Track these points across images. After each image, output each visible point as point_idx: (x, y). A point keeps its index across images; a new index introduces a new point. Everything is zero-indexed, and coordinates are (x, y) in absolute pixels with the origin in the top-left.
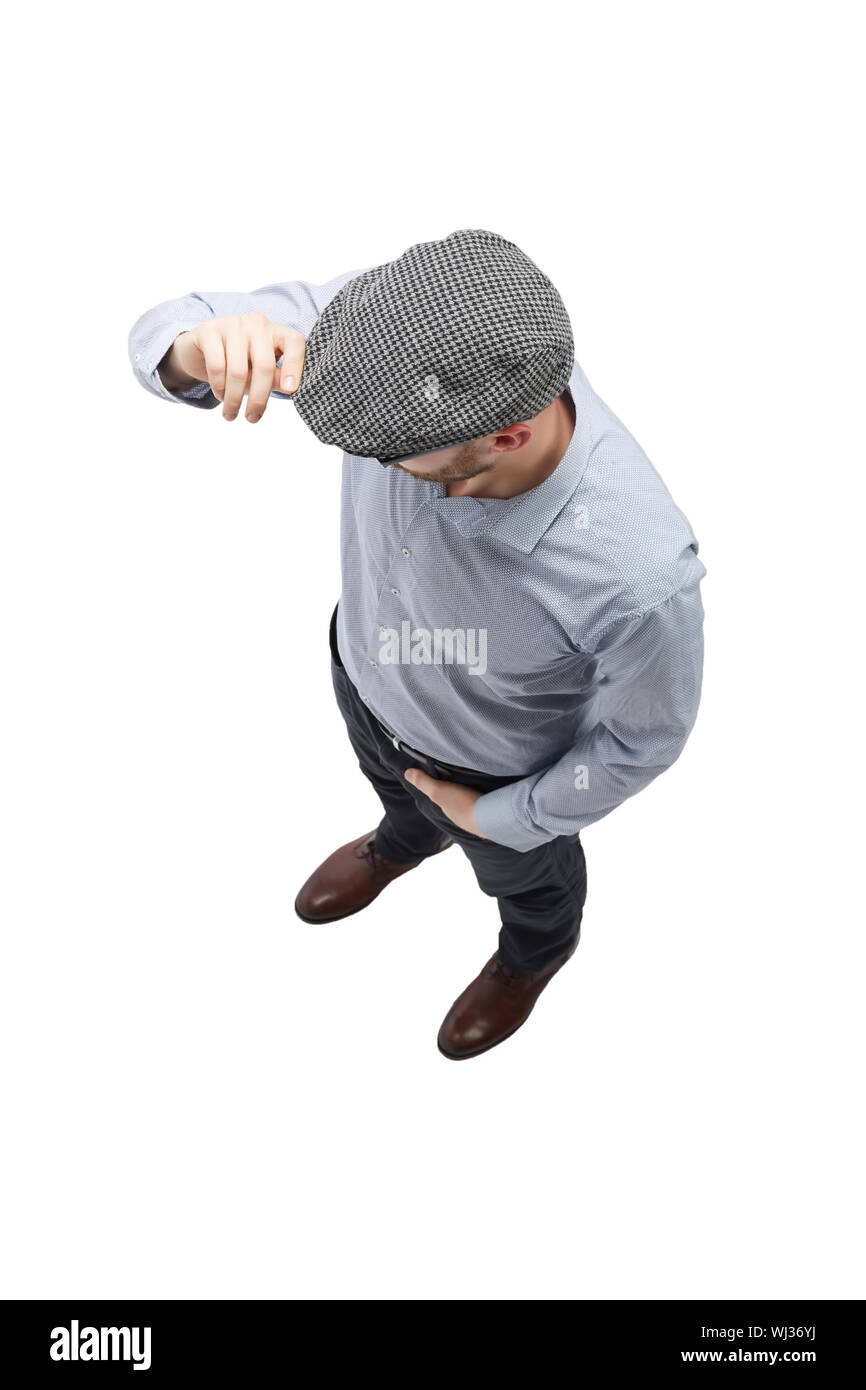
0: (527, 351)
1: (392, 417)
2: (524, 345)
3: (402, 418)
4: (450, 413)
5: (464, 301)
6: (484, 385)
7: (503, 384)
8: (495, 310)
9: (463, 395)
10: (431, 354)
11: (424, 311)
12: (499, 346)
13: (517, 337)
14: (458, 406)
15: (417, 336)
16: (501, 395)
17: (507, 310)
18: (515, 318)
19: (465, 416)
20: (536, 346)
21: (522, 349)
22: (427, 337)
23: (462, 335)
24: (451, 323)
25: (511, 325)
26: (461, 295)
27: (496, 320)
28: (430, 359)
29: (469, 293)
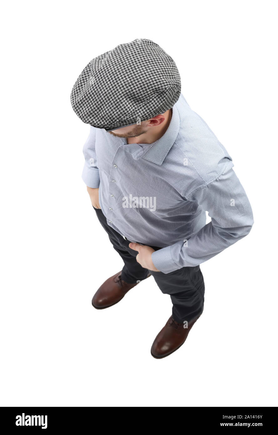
0: (166, 87)
1: (113, 112)
2: (166, 84)
3: (117, 113)
4: (136, 111)
5: (142, 67)
6: (150, 100)
7: (157, 100)
8: (154, 70)
9: (141, 104)
10: (129, 88)
11: (126, 71)
12: (156, 84)
13: (163, 81)
14: (139, 108)
15: (123, 80)
16: (156, 104)
17: (158, 70)
18: (162, 74)
19: (142, 112)
20: (170, 84)
21: (165, 86)
22: (127, 81)
23: (141, 80)
24: (137, 75)
25: (160, 76)
26: (141, 65)
27: (154, 74)
28: (128, 90)
29: (143, 64)
